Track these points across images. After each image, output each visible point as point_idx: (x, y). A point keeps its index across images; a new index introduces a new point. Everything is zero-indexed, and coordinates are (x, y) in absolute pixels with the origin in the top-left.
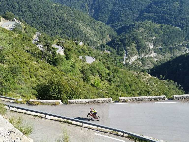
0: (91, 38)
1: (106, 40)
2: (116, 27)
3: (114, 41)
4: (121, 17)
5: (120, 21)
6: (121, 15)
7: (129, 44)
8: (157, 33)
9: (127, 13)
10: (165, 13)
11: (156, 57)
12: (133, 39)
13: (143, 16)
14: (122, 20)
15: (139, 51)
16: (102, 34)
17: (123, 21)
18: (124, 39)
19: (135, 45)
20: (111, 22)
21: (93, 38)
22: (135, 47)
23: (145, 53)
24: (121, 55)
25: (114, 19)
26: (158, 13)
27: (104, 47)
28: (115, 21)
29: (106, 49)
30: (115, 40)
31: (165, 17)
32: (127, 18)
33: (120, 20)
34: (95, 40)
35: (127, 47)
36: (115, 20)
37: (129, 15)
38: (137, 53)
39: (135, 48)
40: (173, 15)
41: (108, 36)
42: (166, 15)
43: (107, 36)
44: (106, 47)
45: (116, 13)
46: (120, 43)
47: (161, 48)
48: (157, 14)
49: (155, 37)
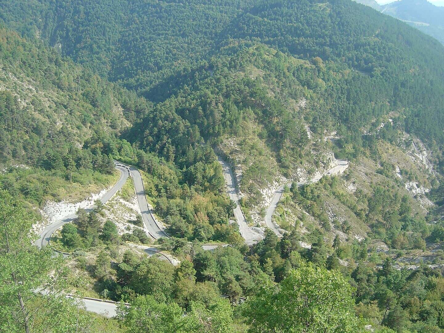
0: (37, 115)
1: (113, 126)
2: (141, 85)
3: (154, 120)
4: (153, 56)
5: (150, 69)
6: (152, 50)
7: (231, 127)
8: (309, 87)
9: (171, 44)
10: (296, 33)
11: (347, 177)
12: (243, 104)
13: (226, 47)
14: (156, 64)
15: (282, 153)
16: (94, 104)
17: (160, 68)
18: (198, 106)
19: (259, 128)
20: (123, 75)
21: (49, 117)
22: (260, 136)
23: (306, 164)
24: (207, 184)
25: (131, 64)
26: (275, 35)
27: (107, 150)
28: (133, 69)
29: (119, 160)
30: (156, 116)
31: (302, 45)
32: (176, 59)
33: (151, 64)
34: (59, 125)
35: (225, 142)
36: (135, 68)
37: (178, 48)
38: (276, 164)
39: (261, 144)
40: (323, 38)
41: (118, 111)
42: (302, 39)
43: (115, 109)
44: (116, 151)
45: (135, 46)
46: (182, 124)
47: (338, 140)
48: (272, 39)
49: (307, 98)
